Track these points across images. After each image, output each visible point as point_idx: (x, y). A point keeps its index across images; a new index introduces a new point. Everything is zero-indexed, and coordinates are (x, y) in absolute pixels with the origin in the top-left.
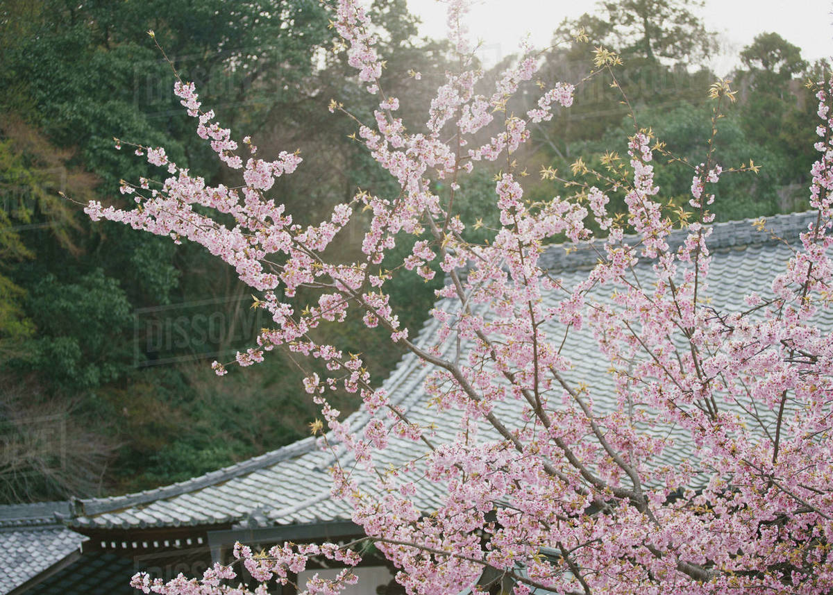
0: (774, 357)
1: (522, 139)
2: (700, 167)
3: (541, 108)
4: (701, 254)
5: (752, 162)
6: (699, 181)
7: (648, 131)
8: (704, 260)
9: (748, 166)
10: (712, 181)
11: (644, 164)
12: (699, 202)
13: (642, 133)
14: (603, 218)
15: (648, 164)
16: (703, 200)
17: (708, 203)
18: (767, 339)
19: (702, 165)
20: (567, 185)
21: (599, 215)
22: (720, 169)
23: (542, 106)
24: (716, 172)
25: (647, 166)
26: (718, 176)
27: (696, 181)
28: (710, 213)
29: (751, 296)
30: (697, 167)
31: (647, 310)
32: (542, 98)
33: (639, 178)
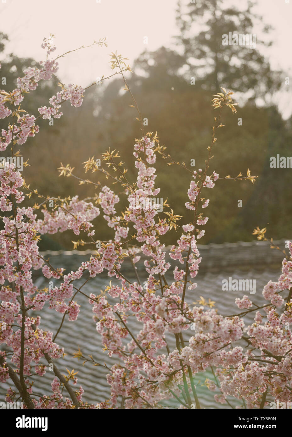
0: (239, 354)
1: (31, 134)
2: (198, 172)
3: (51, 106)
4: (192, 254)
5: (249, 171)
6: (196, 185)
7: (153, 135)
8: (194, 260)
9: (245, 174)
10: (208, 186)
11: (148, 165)
12: (194, 205)
13: (148, 137)
14: (111, 216)
15: (151, 166)
16: (198, 203)
17: (203, 207)
18: (228, 335)
19: (200, 170)
20: (82, 182)
21: (109, 214)
22: (217, 175)
23: (53, 104)
24: (212, 178)
25: (150, 168)
26: (214, 182)
27: (193, 185)
28: (204, 217)
29: (243, 300)
30: (195, 172)
31: (138, 304)
32: (54, 97)
33: (142, 179)
